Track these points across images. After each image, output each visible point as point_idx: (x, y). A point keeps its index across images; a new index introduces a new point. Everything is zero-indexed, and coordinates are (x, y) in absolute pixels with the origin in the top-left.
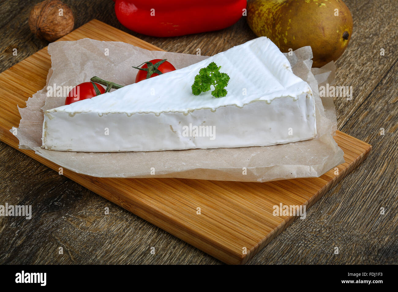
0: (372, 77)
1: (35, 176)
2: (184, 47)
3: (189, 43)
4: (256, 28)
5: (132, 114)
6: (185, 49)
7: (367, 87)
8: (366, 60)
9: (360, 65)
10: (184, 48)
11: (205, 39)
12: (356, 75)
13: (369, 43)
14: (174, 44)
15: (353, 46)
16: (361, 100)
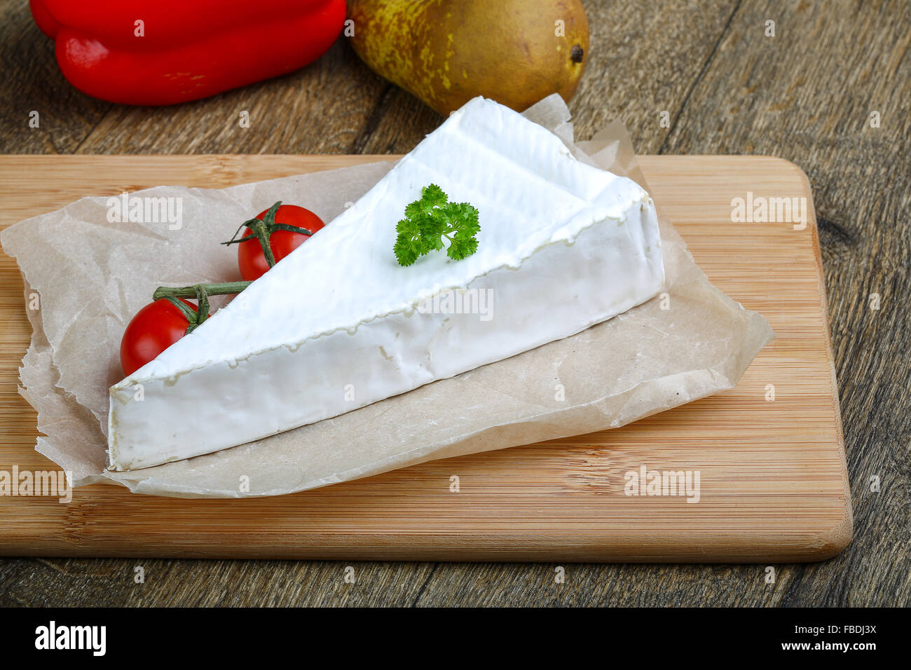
0: (646, 134)
2: (220, 121)
3: (231, 109)
4: (374, 59)
6: (225, 126)
8: (625, 96)
9: (614, 111)
11: (265, 97)
13: (625, 57)
14: (197, 118)
15: (592, 70)
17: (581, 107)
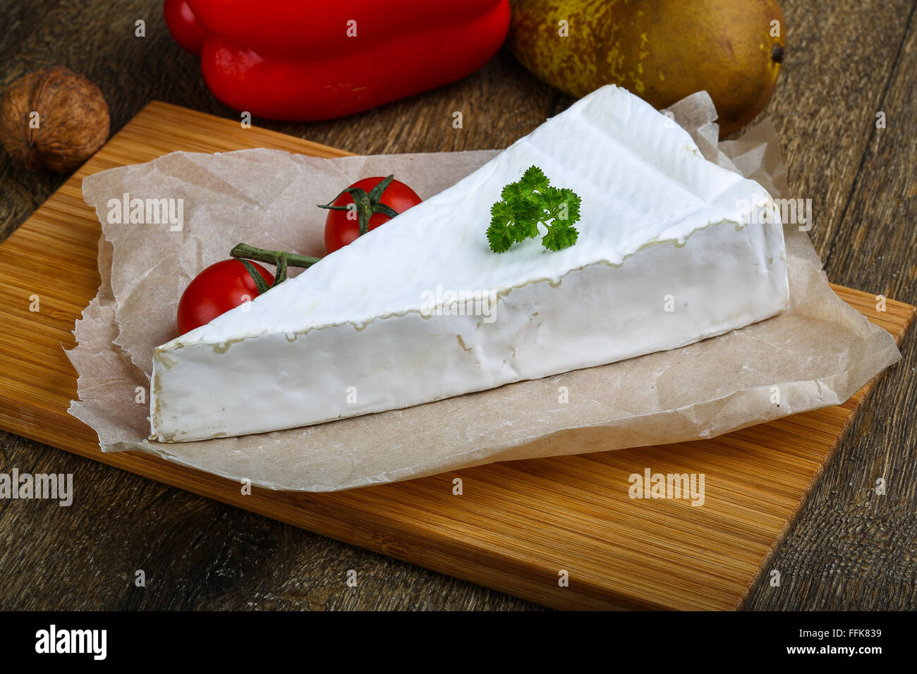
0: (844, 142)
1: (142, 512)
2: (381, 137)
3: (391, 123)
4: (546, 66)
5: (365, 324)
6: (387, 142)
7: (840, 167)
8: (813, 103)
9: (806, 119)
10: (384, 140)
11: (426, 110)
12: (806, 143)
13: (806, 62)
14: (356, 134)
16: (840, 202)
17: (769, 115)
